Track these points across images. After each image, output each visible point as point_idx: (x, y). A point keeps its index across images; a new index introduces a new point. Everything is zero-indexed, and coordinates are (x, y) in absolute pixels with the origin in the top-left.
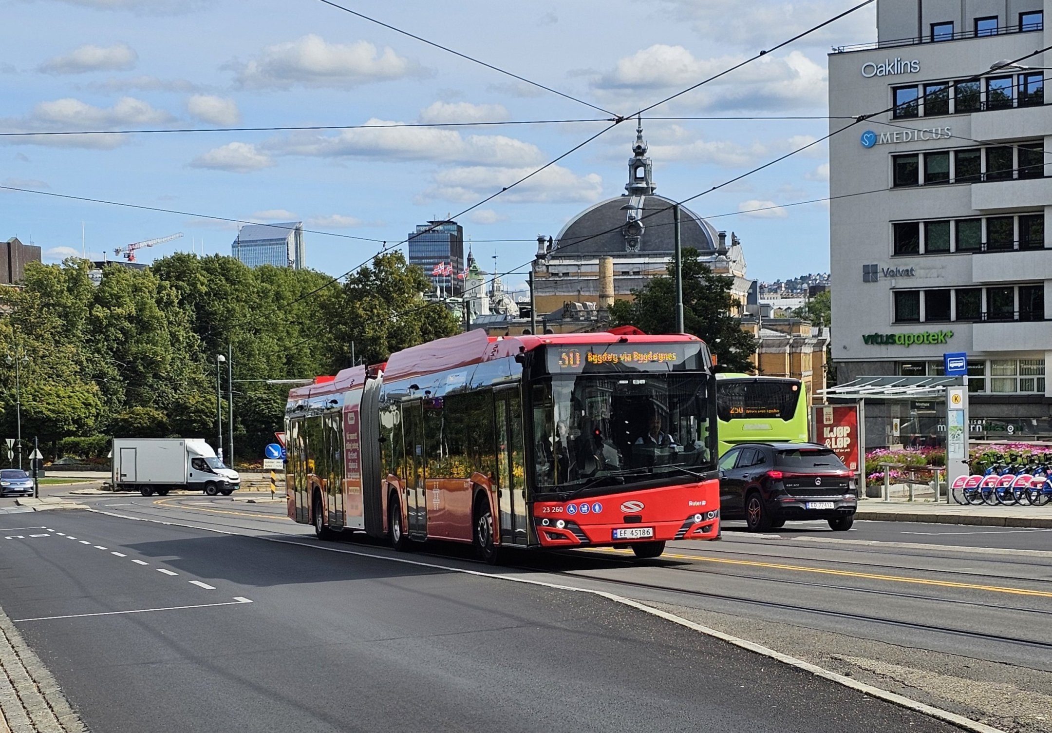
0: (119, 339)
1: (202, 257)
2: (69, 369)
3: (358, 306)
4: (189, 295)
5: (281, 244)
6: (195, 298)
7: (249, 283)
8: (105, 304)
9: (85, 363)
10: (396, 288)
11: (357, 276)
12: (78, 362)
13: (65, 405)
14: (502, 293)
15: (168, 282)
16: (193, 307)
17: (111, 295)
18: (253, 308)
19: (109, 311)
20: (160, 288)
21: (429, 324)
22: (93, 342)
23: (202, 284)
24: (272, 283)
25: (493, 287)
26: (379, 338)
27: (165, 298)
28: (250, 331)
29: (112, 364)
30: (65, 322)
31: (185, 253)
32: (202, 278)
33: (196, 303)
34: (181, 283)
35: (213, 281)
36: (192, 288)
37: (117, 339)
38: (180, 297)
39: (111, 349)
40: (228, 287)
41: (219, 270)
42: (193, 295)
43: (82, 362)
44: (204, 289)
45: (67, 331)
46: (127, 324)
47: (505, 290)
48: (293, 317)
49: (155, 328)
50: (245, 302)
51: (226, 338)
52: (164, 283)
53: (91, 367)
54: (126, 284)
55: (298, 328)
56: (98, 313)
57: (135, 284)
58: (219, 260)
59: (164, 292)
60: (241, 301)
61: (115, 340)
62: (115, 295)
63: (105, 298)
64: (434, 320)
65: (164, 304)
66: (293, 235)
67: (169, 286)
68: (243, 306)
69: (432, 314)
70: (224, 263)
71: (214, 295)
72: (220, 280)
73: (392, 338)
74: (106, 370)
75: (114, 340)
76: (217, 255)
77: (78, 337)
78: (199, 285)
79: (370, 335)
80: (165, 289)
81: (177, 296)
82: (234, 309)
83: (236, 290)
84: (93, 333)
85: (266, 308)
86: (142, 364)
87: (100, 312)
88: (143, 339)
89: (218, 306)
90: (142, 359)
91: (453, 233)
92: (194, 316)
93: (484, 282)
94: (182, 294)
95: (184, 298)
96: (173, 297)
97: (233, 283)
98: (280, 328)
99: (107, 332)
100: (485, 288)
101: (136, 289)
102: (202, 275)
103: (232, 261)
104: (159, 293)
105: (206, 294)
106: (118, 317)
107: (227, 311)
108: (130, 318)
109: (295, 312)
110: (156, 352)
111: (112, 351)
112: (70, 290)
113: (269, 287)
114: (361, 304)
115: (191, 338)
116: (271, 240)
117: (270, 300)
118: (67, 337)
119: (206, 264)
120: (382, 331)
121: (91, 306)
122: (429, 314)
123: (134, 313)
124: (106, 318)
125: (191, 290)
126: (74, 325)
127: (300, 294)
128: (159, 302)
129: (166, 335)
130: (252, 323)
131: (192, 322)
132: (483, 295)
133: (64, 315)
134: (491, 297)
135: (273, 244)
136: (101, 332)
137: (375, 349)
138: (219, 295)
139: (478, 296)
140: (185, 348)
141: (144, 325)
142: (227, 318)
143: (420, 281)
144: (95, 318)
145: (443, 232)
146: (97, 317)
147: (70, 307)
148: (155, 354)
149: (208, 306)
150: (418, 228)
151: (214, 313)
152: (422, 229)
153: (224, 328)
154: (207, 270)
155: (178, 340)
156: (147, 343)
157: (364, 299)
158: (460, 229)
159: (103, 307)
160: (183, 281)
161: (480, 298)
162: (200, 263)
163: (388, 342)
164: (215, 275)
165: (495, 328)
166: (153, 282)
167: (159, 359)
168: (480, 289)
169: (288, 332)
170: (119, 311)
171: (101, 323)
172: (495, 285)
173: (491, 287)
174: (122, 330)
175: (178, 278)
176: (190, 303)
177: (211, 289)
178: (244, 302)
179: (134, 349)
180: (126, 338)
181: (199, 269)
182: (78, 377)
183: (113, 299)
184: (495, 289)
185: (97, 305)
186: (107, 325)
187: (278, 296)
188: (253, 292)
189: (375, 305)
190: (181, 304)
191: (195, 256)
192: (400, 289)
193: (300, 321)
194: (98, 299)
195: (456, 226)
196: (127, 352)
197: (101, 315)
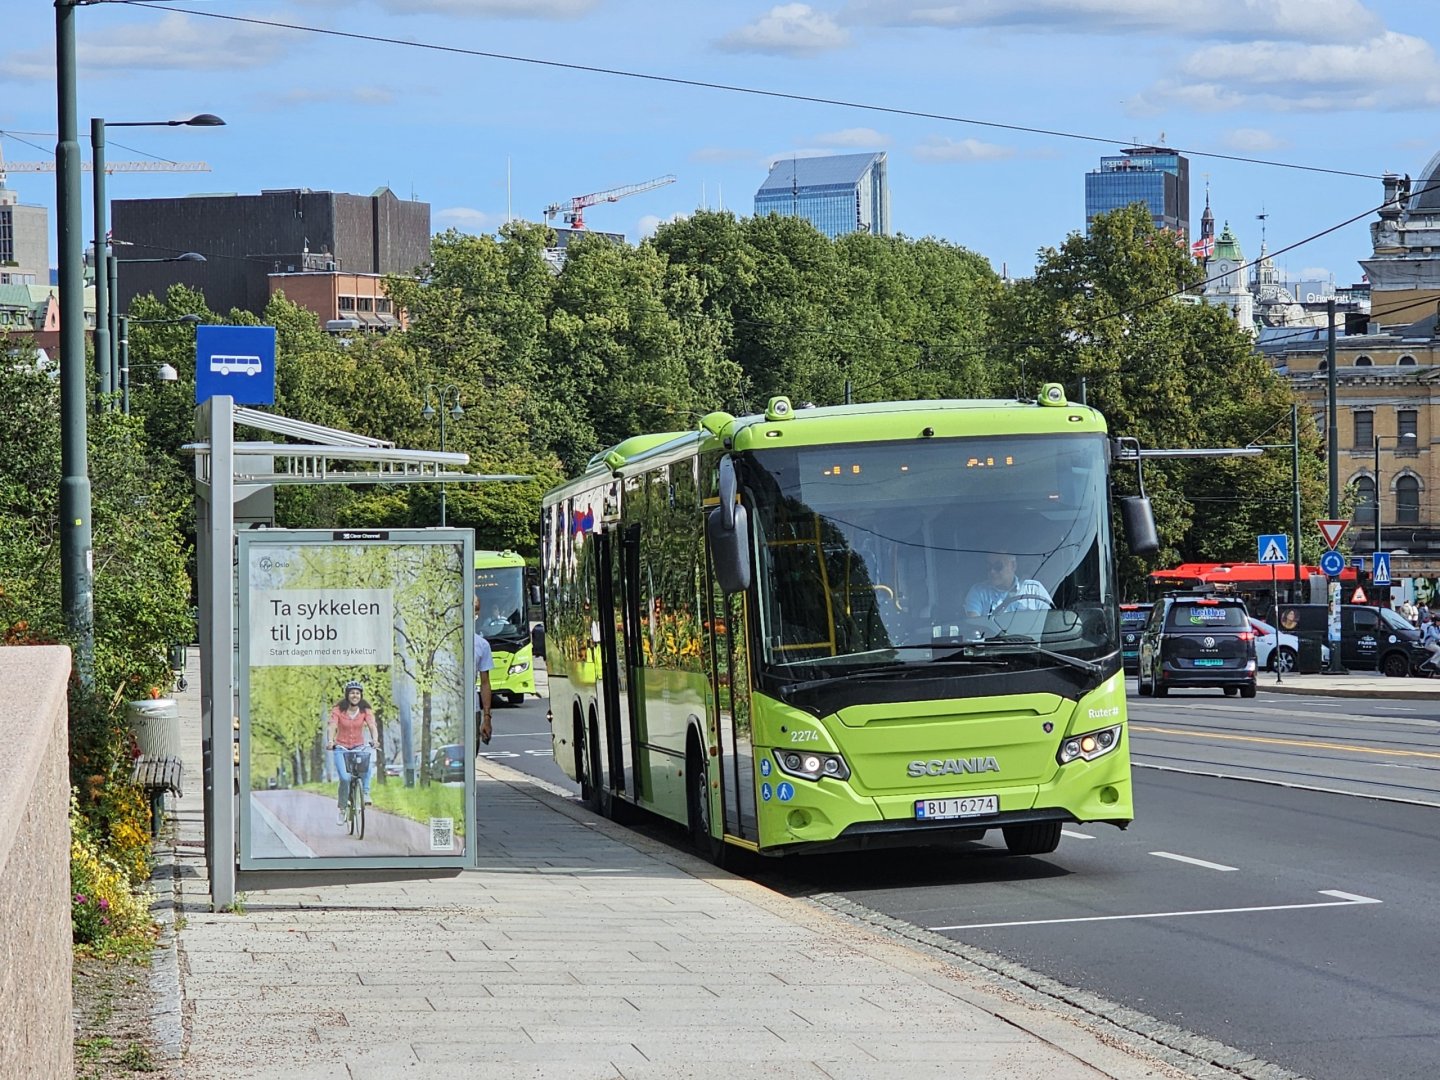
0: (597, 374)
1: (744, 220)
2: (510, 429)
3: (1064, 310)
4: (722, 290)
5: (846, 194)
6: (732, 296)
7: (832, 267)
8: (574, 309)
9: (538, 420)
10: (1137, 276)
11: (1060, 253)
12: (528, 418)
13: (516, 496)
14: (1274, 288)
15: (683, 266)
16: (729, 313)
17: (585, 291)
18: (836, 314)
19: (581, 322)
20: (670, 279)
21: (1197, 346)
22: (551, 378)
23: (747, 270)
24: (869, 266)
25: (1258, 275)
26: (1105, 372)
27: (677, 296)
28: (831, 356)
29: (585, 420)
30: (504, 342)
31: (715, 211)
32: (748, 257)
33: (734, 304)
34: (707, 267)
35: (766, 264)
36: (728, 277)
37: (594, 373)
38: (706, 293)
39: (583, 392)
40: (794, 275)
41: (778, 244)
42: (730, 289)
43: (532, 417)
44: (750, 279)
45: (507, 360)
46: (612, 345)
47: (1282, 280)
48: (908, 332)
49: (662, 354)
50: (825, 303)
51: (789, 371)
52: (675, 267)
53: (547, 426)
54: (611, 271)
55: (917, 351)
56: (561, 326)
57: (625, 270)
58: (777, 224)
59: (676, 284)
60: (817, 301)
61: (591, 375)
62: (592, 292)
63: (572, 296)
64: (1209, 339)
65: (679, 308)
66: (868, 177)
67: (685, 272)
68: (819, 310)
69: (1203, 326)
70: (788, 229)
71: (769, 290)
72: (778, 262)
73: (1127, 371)
74: (573, 432)
75: (588, 375)
76: (772, 216)
77: (527, 371)
78: (740, 272)
79: (1089, 366)
80: (678, 278)
81: (700, 292)
82: (804, 317)
83: (808, 280)
84: (553, 362)
85: (861, 313)
86: (639, 421)
87: (565, 323)
88: (640, 373)
89: (775, 311)
90: (638, 411)
91: (1170, 171)
92: (731, 330)
93: (1243, 264)
94: (708, 288)
95: (712, 296)
96: (693, 294)
97: (802, 267)
98: (887, 352)
99: (576, 360)
100: (1245, 277)
101: (629, 280)
102: (747, 254)
103: (802, 226)
104: (667, 286)
105: (756, 287)
106: (597, 333)
107: (792, 320)
108: (618, 335)
109: (910, 322)
110: (663, 396)
111: (586, 397)
112: (512, 282)
113: (865, 273)
114: (1069, 308)
115: (725, 371)
116: (827, 187)
117: (868, 299)
118: (506, 370)
119: (754, 232)
120: (1110, 358)
121: (549, 311)
122: (1197, 326)
123: (626, 325)
124: (576, 335)
125: (724, 280)
126: (517, 346)
127: (921, 287)
128: (668, 301)
129: (681, 366)
130: (835, 341)
131: (725, 342)
132: (1243, 290)
133: (502, 330)
134: (1257, 292)
135: (832, 195)
136: (567, 361)
137: (1097, 393)
138: (778, 289)
139: (1233, 292)
140: (713, 389)
141: (643, 349)
142: (790, 334)
143: (1180, 263)
144: (556, 334)
145: (1150, 170)
146: (560, 334)
147: (510, 314)
148: (663, 401)
149: (757, 310)
150: (1105, 163)
151: (770, 324)
152: (1113, 164)
153: (787, 351)
154: (756, 242)
155: (700, 375)
156: (645, 381)
157: (1076, 296)
158: (1184, 164)
159: (569, 314)
160: (712, 263)
161: (1236, 295)
162: (741, 229)
163: (1121, 380)
164: (770, 252)
165: (1299, 354)
166: (657, 264)
167: (669, 410)
168: (1235, 280)
169: (898, 360)
170: (601, 320)
171: (567, 344)
172: (1262, 271)
173: (1254, 275)
174: (604, 356)
175: (702, 258)
176: (723, 306)
177: (763, 278)
178: (822, 302)
179: (624, 393)
180: (611, 371)
181: (742, 242)
182: (526, 444)
183: (587, 298)
184: (1262, 278)
185: (560, 310)
186: (577, 347)
187: (881, 293)
188: (840, 284)
189: (1097, 308)
190: (707, 306)
191: (731, 217)
192: (1143, 278)
193: (921, 339)
194: (561, 300)
195: (1176, 158)
196: (610, 398)
197: (567, 330)
